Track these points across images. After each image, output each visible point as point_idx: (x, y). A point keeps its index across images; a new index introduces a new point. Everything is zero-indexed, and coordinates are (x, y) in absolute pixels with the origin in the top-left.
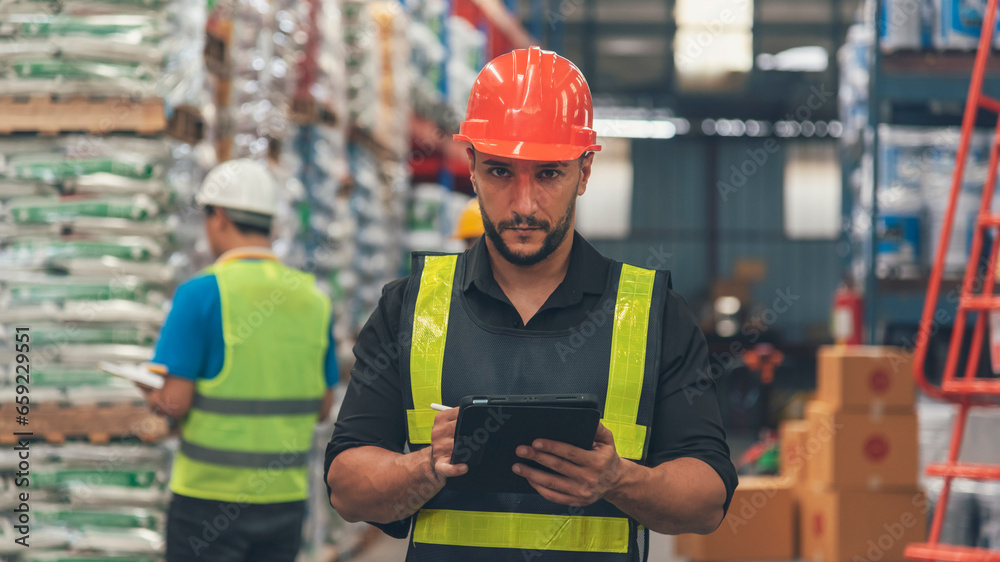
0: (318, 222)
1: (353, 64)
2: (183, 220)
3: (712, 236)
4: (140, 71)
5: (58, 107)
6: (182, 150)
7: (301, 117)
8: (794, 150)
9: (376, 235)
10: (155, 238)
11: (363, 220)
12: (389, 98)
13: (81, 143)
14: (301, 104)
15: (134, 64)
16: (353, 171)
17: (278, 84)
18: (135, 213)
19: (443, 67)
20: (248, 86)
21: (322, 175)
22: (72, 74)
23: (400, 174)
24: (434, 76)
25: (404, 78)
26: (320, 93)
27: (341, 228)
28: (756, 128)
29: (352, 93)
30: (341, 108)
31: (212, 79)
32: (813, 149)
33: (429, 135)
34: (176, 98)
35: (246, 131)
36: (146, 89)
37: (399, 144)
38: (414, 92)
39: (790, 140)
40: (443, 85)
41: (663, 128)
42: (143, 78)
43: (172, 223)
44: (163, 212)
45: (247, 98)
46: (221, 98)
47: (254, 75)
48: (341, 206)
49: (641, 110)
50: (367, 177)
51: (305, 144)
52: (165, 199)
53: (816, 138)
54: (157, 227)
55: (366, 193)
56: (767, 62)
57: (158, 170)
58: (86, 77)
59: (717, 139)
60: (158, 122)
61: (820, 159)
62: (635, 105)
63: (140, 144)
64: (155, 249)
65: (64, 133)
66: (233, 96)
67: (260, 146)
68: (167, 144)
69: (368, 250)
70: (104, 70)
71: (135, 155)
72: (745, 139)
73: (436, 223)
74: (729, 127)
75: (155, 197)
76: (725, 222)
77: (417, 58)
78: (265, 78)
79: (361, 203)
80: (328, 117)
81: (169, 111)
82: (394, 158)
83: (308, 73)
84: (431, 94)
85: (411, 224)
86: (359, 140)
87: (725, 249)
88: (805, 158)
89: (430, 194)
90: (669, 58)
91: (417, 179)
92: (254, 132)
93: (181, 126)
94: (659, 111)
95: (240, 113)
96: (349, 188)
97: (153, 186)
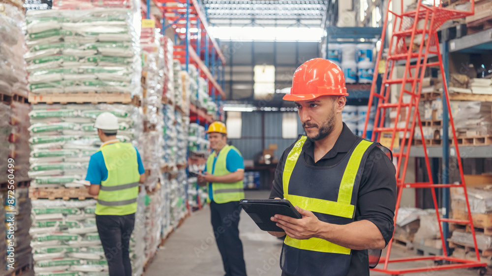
0: (168, 132)
1: (176, 88)
2: (136, 130)
3: (263, 138)
4: (123, 84)
5: (97, 95)
6: (136, 108)
7: (164, 103)
8: (285, 115)
9: (182, 137)
10: (127, 135)
11: (179, 132)
12: (184, 98)
13: (105, 105)
14: (164, 99)
15: (121, 82)
16: (176, 118)
17: (158, 91)
18: (122, 128)
19: (197, 90)
20: (152, 91)
21: (169, 119)
22: (102, 85)
23: (187, 119)
24: (195, 93)
25: (188, 93)
26: (169, 95)
27: (173, 134)
28: (274, 109)
29: (176, 96)
30: (173, 100)
31: (142, 89)
32: (290, 114)
33: (194, 109)
34: (133, 93)
35: (151, 105)
36: (125, 89)
37: (187, 111)
38: (191, 97)
39: (283, 112)
40: (197, 96)
41: (250, 109)
42: (124, 86)
43: (133, 131)
44: (130, 127)
45: (151, 95)
46: (144, 94)
47: (153, 88)
48: (173, 128)
49: (244, 105)
50: (179, 120)
51: (164, 110)
52: (131, 124)
53: (290, 111)
54: (128, 132)
55: (179, 124)
56: (278, 91)
57: (129, 115)
58: (106, 85)
59: (264, 112)
60: (129, 100)
61: (292, 118)
62: (243, 103)
63: (124, 106)
64: (128, 139)
65: (99, 103)
66: (147, 94)
67: (155, 109)
68: (132, 107)
69: (180, 140)
70: (112, 83)
71: (122, 110)
72: (272, 112)
73: (196, 134)
74: (267, 109)
75: (128, 123)
76: (266, 135)
77: (191, 88)
78: (156, 89)
79: (178, 127)
80: (170, 103)
81: (132, 97)
82: (186, 116)
83: (165, 90)
84: (195, 98)
85: (189, 134)
86: (178, 109)
87: (266, 141)
88: (288, 117)
89: (194, 125)
90: (253, 90)
91: (191, 122)
92: (153, 105)
93: (135, 102)
94: (249, 105)
95: (149, 99)
96: (175, 123)
97: (127, 119)
